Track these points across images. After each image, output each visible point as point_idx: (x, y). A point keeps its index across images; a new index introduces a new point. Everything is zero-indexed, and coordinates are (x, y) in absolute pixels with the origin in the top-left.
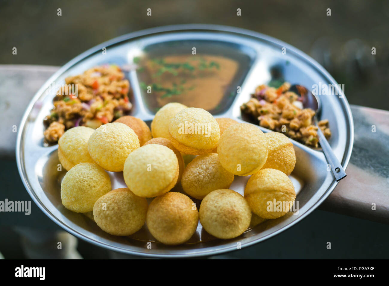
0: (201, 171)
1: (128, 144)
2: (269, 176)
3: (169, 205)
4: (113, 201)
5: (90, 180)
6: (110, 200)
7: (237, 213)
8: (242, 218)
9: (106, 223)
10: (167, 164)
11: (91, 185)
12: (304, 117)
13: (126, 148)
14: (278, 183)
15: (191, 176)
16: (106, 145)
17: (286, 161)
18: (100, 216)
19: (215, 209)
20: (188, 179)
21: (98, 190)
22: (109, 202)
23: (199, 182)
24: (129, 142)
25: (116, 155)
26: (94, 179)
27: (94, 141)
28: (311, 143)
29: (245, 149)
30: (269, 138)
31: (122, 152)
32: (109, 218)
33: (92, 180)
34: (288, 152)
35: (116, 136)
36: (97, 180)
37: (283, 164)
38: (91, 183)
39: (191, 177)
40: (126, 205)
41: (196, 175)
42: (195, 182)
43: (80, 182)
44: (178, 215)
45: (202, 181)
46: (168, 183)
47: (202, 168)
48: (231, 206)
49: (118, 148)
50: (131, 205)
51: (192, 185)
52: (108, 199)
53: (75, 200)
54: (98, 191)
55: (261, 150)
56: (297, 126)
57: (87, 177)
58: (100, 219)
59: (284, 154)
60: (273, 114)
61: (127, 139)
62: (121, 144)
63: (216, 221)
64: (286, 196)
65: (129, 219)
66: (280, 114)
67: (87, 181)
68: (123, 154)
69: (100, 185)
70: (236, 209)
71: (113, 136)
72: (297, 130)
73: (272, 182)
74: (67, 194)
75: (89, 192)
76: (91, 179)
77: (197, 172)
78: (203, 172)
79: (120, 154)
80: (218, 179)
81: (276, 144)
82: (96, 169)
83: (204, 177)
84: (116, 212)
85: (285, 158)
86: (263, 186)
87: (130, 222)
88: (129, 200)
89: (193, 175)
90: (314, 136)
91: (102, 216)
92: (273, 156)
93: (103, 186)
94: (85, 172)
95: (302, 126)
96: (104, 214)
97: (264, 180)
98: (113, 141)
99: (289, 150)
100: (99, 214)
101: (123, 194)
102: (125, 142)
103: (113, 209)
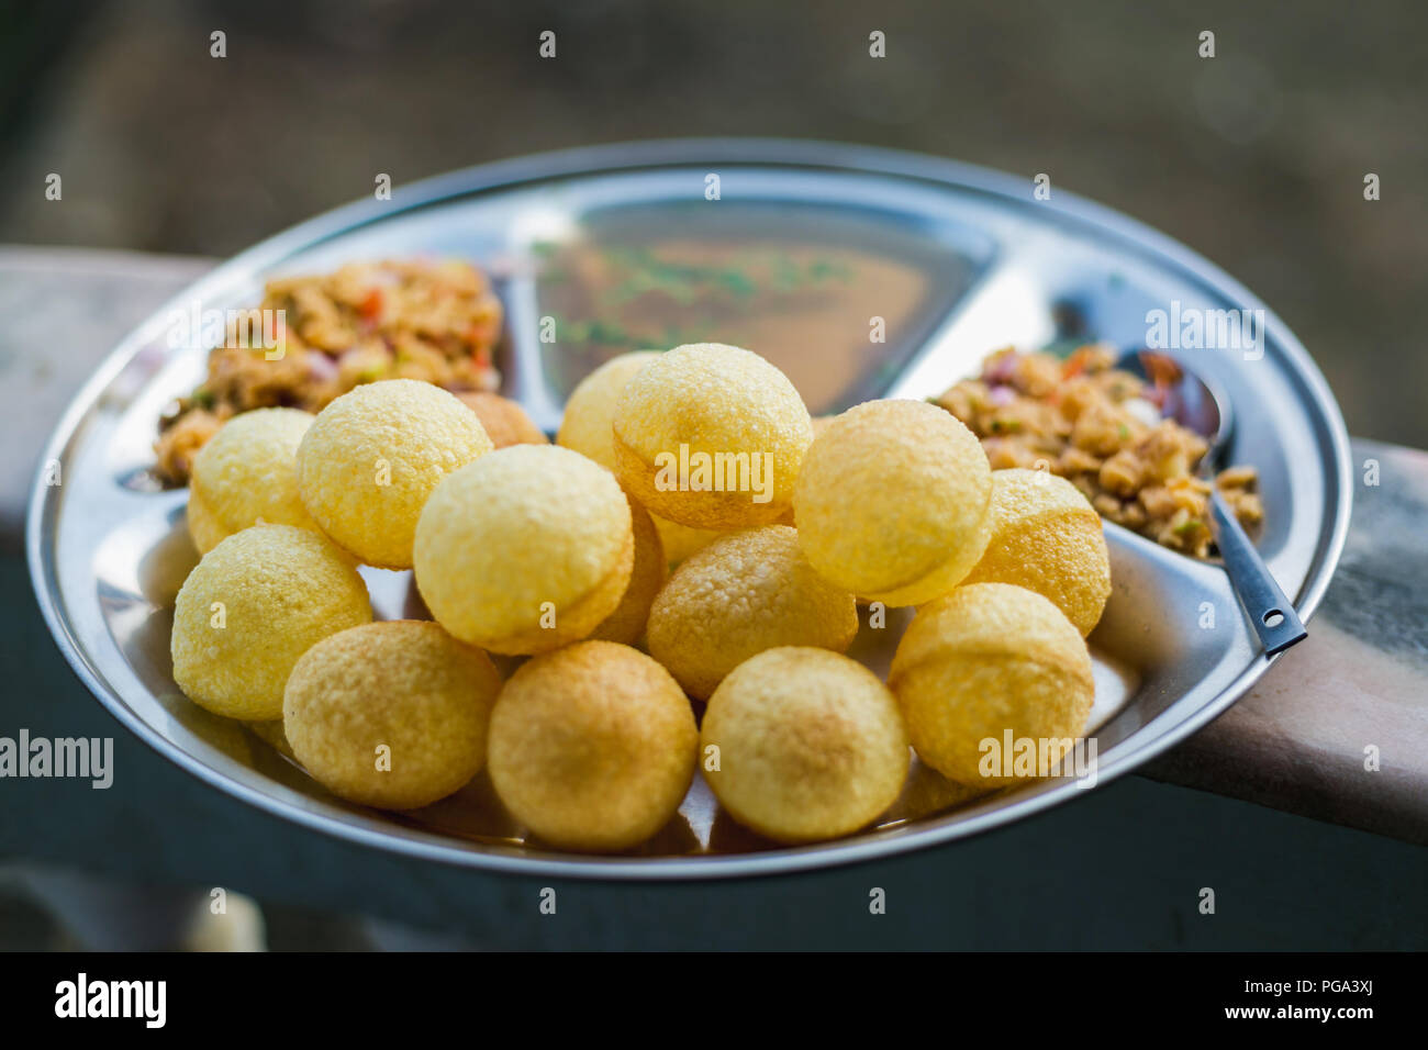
0: (723, 576)
1: (450, 455)
2: (987, 602)
3: (576, 678)
4: (363, 655)
5: (287, 579)
6: (352, 648)
7: (847, 730)
8: (869, 754)
9: (327, 742)
10: (583, 511)
11: (288, 599)
12: (1161, 447)
13: (439, 470)
14: (1023, 629)
15: (683, 594)
16: (361, 447)
17: (1065, 573)
18: (306, 712)
19: (759, 708)
20: (671, 611)
21: (313, 622)
22: (346, 656)
23: (713, 617)
24: (452, 450)
25: (398, 490)
26: (303, 577)
27: (321, 436)
28: (1179, 542)
29: (898, 483)
30: (1008, 483)
31: (422, 481)
32: (337, 718)
33: (293, 580)
34: (1078, 540)
35: (404, 419)
36: (315, 584)
37: (1053, 582)
38: (287, 592)
39: (680, 600)
40: (409, 669)
41: (701, 590)
42: (696, 617)
43: (247, 582)
44: (608, 718)
45: (725, 615)
46: (580, 589)
47: (728, 567)
48: (828, 703)
49: (405, 464)
50: (428, 674)
51: (685, 629)
52: (342, 645)
53: (220, 653)
54: (311, 627)
55: (961, 494)
56: (1130, 478)
57: (275, 567)
58: (306, 723)
59: (1060, 543)
60: (1040, 435)
61: (445, 435)
62: (419, 448)
63: (761, 754)
64: (1050, 684)
65: (415, 726)
66: (1065, 439)
67: (273, 583)
68: (423, 488)
69: (323, 605)
70: (843, 715)
71: (394, 417)
72: (1126, 496)
73: (998, 622)
74: (193, 629)
75: (278, 625)
76: (290, 576)
77: (706, 580)
78: (732, 582)
79: (413, 487)
80: (788, 614)
81: (1031, 504)
82: (317, 547)
83: (734, 599)
84: (369, 696)
85: (1067, 562)
86: (962, 637)
87: (421, 740)
88: (424, 653)
89: (691, 591)
90: (1193, 514)
91: (311, 711)
92: (1017, 548)
93: (335, 612)
94: (271, 548)
95: (1150, 482)
96: (322, 703)
97: (968, 614)
98: (389, 434)
99: (1083, 535)
100: (304, 705)
101: (404, 632)
102: (438, 445)
103: (358, 683)
